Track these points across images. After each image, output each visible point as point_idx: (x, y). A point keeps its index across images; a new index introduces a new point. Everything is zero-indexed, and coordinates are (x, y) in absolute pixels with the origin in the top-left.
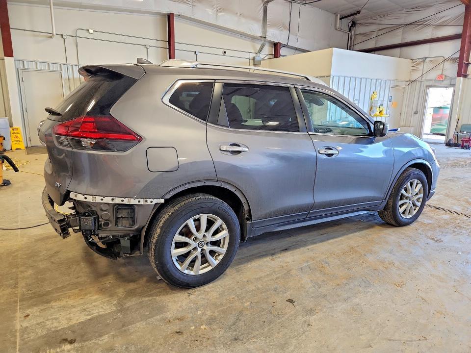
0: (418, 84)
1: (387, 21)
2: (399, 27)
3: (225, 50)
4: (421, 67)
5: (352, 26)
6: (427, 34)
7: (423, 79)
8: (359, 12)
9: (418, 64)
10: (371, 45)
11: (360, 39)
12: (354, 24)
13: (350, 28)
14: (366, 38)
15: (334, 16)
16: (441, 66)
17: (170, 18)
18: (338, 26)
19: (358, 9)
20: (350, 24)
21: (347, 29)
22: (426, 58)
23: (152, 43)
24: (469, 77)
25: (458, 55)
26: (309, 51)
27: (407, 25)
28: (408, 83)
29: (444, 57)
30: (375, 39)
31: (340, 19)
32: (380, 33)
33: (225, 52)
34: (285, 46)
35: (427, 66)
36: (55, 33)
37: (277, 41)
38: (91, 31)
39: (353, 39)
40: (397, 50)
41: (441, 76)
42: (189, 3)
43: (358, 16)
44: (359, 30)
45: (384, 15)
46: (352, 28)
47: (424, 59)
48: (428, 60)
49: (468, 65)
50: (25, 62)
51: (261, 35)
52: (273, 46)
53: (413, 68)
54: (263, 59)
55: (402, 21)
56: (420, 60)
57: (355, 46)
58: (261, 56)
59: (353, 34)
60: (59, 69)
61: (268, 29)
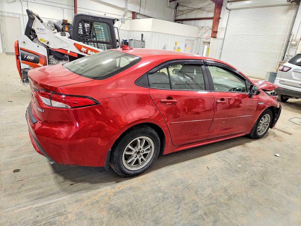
0: (200, 39)
3: (106, 13)
4: (201, 31)
6: (204, 15)
7: (202, 37)
10: (184, 17)
11: (180, 13)
12: (178, 5)
13: (176, 7)
14: (182, 13)
16: (208, 32)
18: (168, 5)
20: (176, 5)
21: (174, 7)
23: (66, 7)
24: (217, 38)
27: (197, 9)
28: (196, 39)
29: (209, 27)
30: (185, 14)
31: (170, 2)
32: (188, 11)
33: (105, 14)
34: (138, 13)
35: (203, 31)
37: (134, 11)
39: (177, 13)
41: (207, 37)
44: (180, 8)
45: (189, 2)
47: (203, 27)
48: (204, 28)
49: (217, 32)
50: (3, 12)
51: (124, 7)
52: (132, 13)
53: (198, 31)
54: (127, 19)
55: (196, 7)
56: (201, 28)
57: (178, 17)
58: (126, 18)
59: (177, 10)
60: (19, 17)
61: (128, 4)
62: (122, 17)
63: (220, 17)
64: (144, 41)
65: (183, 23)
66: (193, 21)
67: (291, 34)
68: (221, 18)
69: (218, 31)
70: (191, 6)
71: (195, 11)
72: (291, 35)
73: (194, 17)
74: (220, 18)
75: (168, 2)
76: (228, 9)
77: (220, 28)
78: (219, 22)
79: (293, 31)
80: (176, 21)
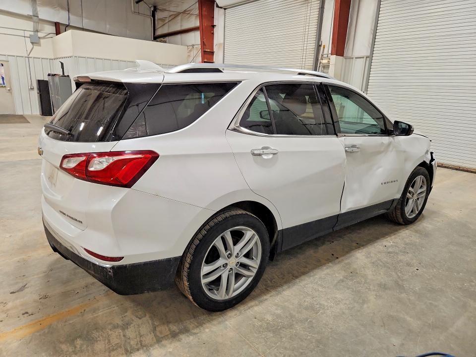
4: (192, 53)
9: (191, 50)
12: (156, 9)
14: (162, 24)
18: (132, 9)
20: (152, 9)
21: (149, 13)
31: (137, 2)
32: (170, 19)
37: (56, 21)
44: (159, 15)
47: (193, 46)
48: (195, 47)
49: (212, 53)
51: (31, 14)
52: (54, 24)
54: (44, 38)
55: (179, 9)
56: (191, 47)
57: (158, 31)
58: (41, 35)
59: (156, 18)
62: (32, 33)
63: (214, 24)
64: (68, 76)
65: (165, 42)
66: (179, 37)
67: (320, 44)
68: (215, 26)
69: (215, 50)
70: (173, 9)
71: (179, 18)
72: (320, 46)
73: (178, 28)
74: (213, 26)
75: (133, 2)
76: (221, 8)
78: (213, 34)
79: (323, 38)
80: (156, 38)
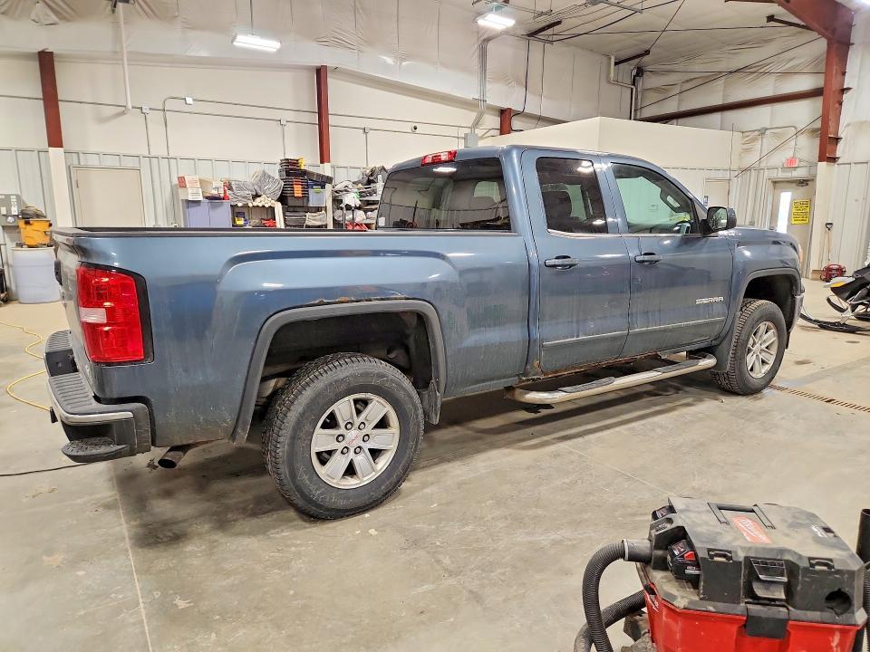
0: (754, 174)
1: (699, 67)
2: (716, 76)
3: (416, 125)
4: (758, 145)
5: (637, 75)
6: (766, 89)
7: (763, 165)
8: (647, 52)
9: (754, 140)
10: (671, 107)
11: (653, 97)
12: (640, 72)
13: (634, 79)
15: (605, 59)
16: (793, 143)
17: (320, 73)
18: (612, 75)
19: (647, 47)
20: (634, 73)
21: (628, 81)
22: (766, 129)
23: (290, 116)
24: (840, 161)
25: (818, 125)
26: (564, 122)
27: (731, 72)
28: (736, 173)
29: (795, 128)
30: (677, 96)
31: (616, 64)
32: (686, 87)
33: (415, 128)
34: (518, 114)
35: (768, 142)
36: (130, 106)
38: (189, 100)
39: (639, 97)
40: (717, 117)
41: (791, 161)
42: (352, 47)
43: (646, 58)
44: (649, 81)
45: (692, 55)
46: (637, 78)
47: (763, 131)
48: (769, 132)
49: (836, 140)
50: (81, 155)
51: (477, 97)
52: (497, 113)
53: (745, 146)
54: (482, 138)
55: (723, 66)
56: (757, 133)
57: (644, 110)
58: (479, 132)
59: (641, 88)
60: (137, 165)
61: (488, 86)
62: (468, 131)
63: (846, 86)
68: (849, 89)
74: (843, 90)
75: (613, 63)
77: (848, 125)
78: (841, 104)
